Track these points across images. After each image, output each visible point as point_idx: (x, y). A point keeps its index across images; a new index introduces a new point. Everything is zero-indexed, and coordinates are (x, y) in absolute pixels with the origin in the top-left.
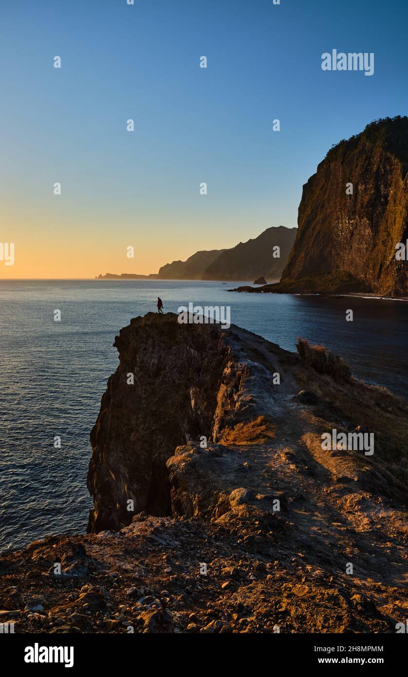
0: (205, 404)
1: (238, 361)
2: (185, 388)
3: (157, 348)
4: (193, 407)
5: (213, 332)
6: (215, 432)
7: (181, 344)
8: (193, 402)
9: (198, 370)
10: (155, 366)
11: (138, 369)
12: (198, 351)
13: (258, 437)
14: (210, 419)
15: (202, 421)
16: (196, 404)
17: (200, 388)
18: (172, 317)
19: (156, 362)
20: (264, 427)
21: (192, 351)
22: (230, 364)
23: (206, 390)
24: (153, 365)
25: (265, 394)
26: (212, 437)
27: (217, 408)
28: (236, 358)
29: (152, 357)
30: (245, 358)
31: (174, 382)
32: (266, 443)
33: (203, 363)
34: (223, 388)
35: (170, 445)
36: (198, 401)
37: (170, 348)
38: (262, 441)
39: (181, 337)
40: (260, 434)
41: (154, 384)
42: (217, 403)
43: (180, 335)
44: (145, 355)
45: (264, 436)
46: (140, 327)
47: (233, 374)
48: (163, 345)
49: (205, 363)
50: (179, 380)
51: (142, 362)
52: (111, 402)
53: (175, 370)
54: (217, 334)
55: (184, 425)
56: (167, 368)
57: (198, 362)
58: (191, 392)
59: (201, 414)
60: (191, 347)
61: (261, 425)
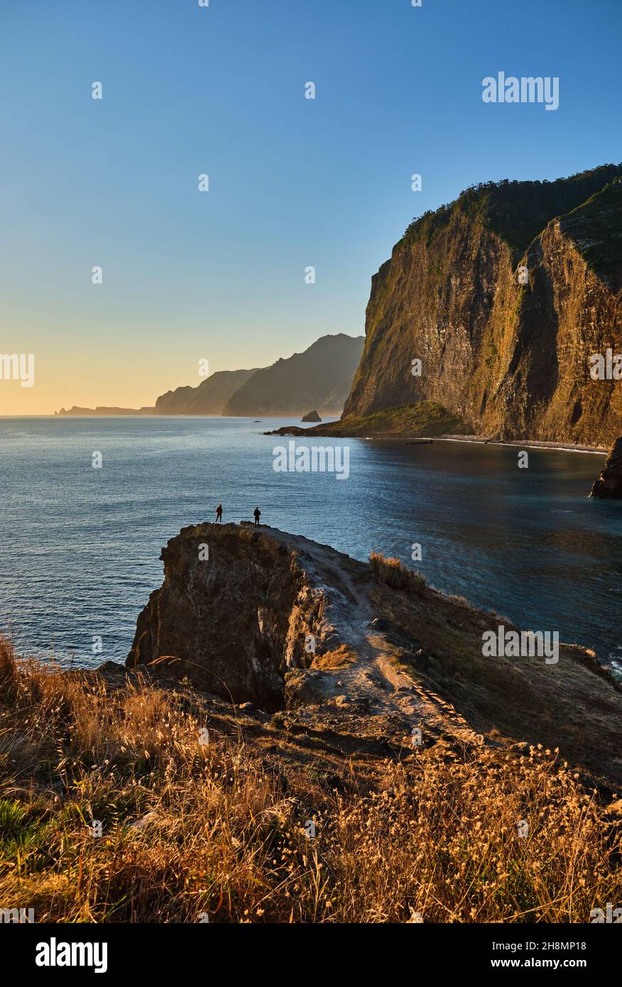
0: (275, 625)
1: (314, 587)
2: (248, 607)
3: (214, 562)
4: (261, 629)
5: (281, 548)
6: (288, 655)
7: (244, 559)
8: (261, 624)
9: (265, 588)
10: (213, 584)
11: (192, 586)
12: (264, 567)
13: (344, 662)
14: (281, 642)
15: (271, 643)
16: (265, 626)
17: (269, 609)
18: (233, 529)
19: (214, 578)
20: (347, 654)
21: (257, 567)
22: (305, 588)
23: (275, 611)
24: (211, 581)
25: (344, 623)
26: (285, 661)
27: (290, 631)
28: (312, 584)
29: (209, 573)
30: (320, 582)
31: (236, 600)
32: (351, 667)
33: (269, 581)
34: (296, 610)
35: (234, 672)
36: (268, 623)
37: (230, 562)
38: (347, 666)
39: (244, 551)
40: (345, 660)
41: (211, 603)
42: (289, 625)
43: (243, 549)
44: (201, 571)
45: (349, 662)
46: (193, 538)
47: (311, 600)
48: (222, 560)
49: (272, 581)
50: (242, 599)
51: (196, 578)
52: (159, 625)
53: (237, 587)
54: (285, 551)
55: (251, 648)
56: (227, 586)
57: (264, 578)
58: (259, 613)
59: (271, 637)
60: (256, 562)
61: (344, 652)
